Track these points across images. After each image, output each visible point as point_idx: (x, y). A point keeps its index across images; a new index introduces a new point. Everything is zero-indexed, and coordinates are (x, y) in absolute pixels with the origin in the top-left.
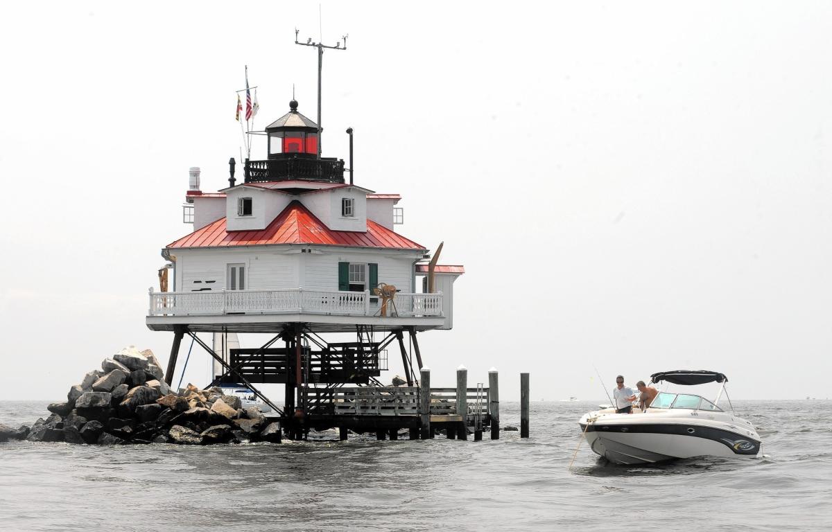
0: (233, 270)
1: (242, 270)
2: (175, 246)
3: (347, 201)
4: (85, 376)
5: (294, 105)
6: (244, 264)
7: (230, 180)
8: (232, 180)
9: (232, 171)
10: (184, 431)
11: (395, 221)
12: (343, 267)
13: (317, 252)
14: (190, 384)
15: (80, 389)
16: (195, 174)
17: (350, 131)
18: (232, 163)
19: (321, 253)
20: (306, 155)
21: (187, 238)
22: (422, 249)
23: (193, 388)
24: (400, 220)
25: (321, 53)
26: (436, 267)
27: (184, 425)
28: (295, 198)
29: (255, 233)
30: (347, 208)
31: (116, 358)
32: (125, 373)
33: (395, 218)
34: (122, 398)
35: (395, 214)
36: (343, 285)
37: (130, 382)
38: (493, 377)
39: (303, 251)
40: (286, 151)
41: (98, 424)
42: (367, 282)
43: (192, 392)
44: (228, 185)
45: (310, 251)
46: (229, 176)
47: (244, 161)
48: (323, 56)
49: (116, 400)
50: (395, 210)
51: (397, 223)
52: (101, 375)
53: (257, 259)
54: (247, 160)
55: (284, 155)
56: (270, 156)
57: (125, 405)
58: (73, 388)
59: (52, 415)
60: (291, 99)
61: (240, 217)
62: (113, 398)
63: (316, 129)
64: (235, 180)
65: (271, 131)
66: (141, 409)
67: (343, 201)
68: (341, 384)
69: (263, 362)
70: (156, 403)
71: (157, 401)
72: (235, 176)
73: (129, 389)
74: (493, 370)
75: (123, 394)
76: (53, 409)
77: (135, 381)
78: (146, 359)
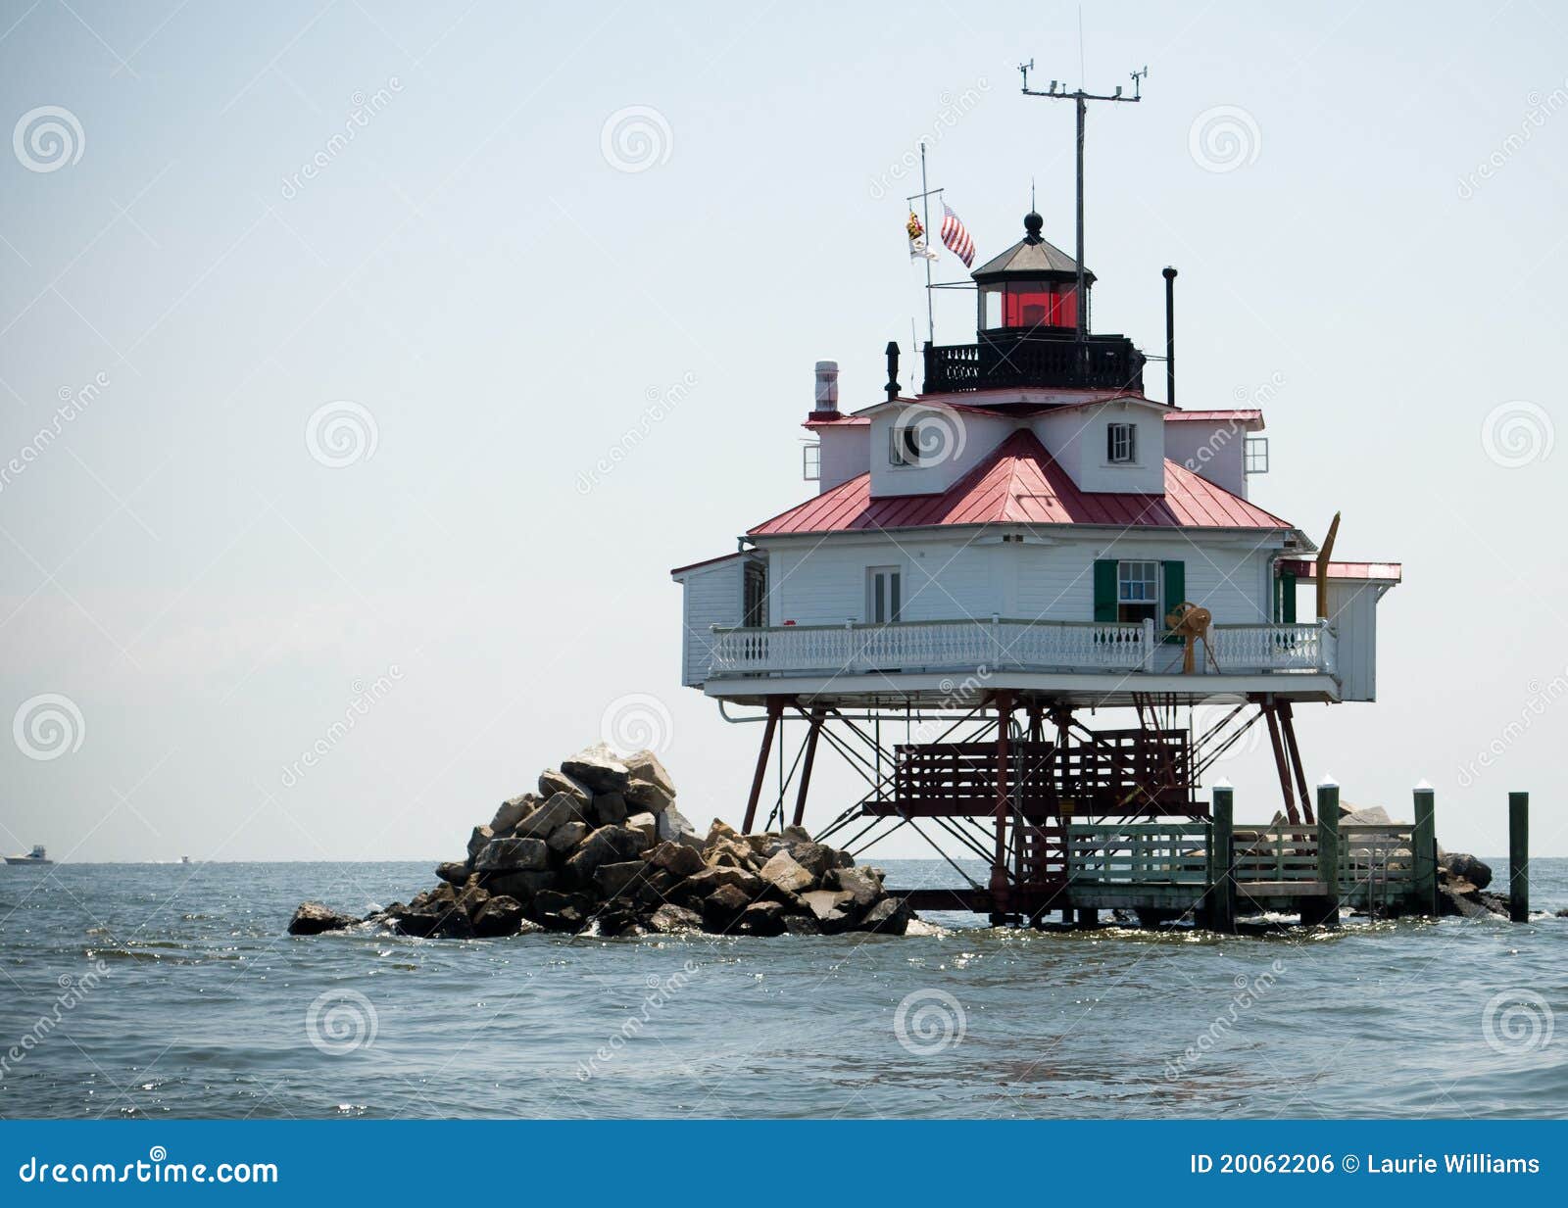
0: (880, 579)
1: (896, 578)
2: (765, 531)
3: (1118, 429)
4: (500, 805)
5: (1034, 223)
6: (899, 566)
7: (887, 388)
8: (893, 388)
9: (893, 370)
10: (681, 915)
11: (1250, 468)
12: (1104, 571)
13: (1033, 541)
14: (717, 821)
15: (488, 833)
16: (827, 375)
17: (1170, 274)
18: (893, 351)
19: (1048, 542)
20: (1056, 330)
21: (794, 513)
22: (1282, 525)
23: (723, 828)
24: (1260, 465)
25: (1081, 111)
26: (1329, 566)
27: (683, 903)
28: (1023, 424)
29: (922, 500)
30: (1119, 445)
31: (569, 769)
32: (579, 800)
33: (1250, 460)
34: (572, 849)
35: (1249, 452)
36: (1105, 608)
37: (593, 818)
38: (1424, 802)
39: (1007, 538)
40: (1013, 323)
41: (510, 902)
42: (1159, 598)
43: (721, 836)
44: (884, 397)
45: (1019, 538)
46: (887, 381)
47: (921, 347)
48: (1087, 117)
49: (557, 857)
50: (1249, 444)
51: (1255, 472)
52: (538, 802)
53: (922, 555)
54: (928, 345)
55: (1007, 332)
56: (983, 333)
57: (572, 864)
58: (477, 832)
59: (441, 886)
60: (1029, 211)
61: (897, 468)
62: (550, 848)
63: (1074, 273)
64: (899, 388)
65: (985, 280)
66: (603, 873)
67: (1110, 430)
68: (1129, 818)
69: (956, 771)
70: (639, 858)
71: (641, 855)
72: (899, 381)
73: (588, 831)
74: (1423, 785)
75: (572, 842)
76: (445, 872)
77: (604, 814)
78: (624, 770)
